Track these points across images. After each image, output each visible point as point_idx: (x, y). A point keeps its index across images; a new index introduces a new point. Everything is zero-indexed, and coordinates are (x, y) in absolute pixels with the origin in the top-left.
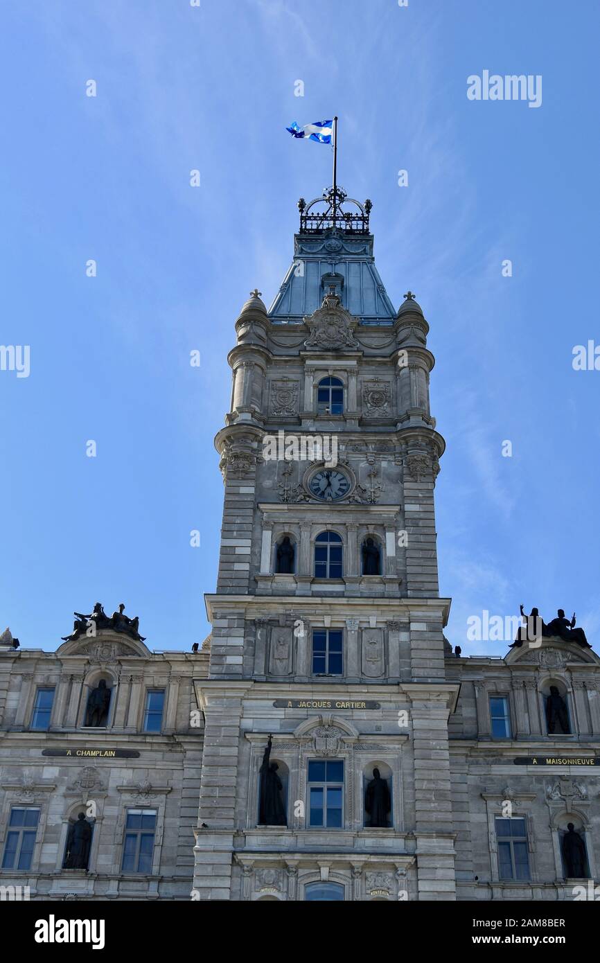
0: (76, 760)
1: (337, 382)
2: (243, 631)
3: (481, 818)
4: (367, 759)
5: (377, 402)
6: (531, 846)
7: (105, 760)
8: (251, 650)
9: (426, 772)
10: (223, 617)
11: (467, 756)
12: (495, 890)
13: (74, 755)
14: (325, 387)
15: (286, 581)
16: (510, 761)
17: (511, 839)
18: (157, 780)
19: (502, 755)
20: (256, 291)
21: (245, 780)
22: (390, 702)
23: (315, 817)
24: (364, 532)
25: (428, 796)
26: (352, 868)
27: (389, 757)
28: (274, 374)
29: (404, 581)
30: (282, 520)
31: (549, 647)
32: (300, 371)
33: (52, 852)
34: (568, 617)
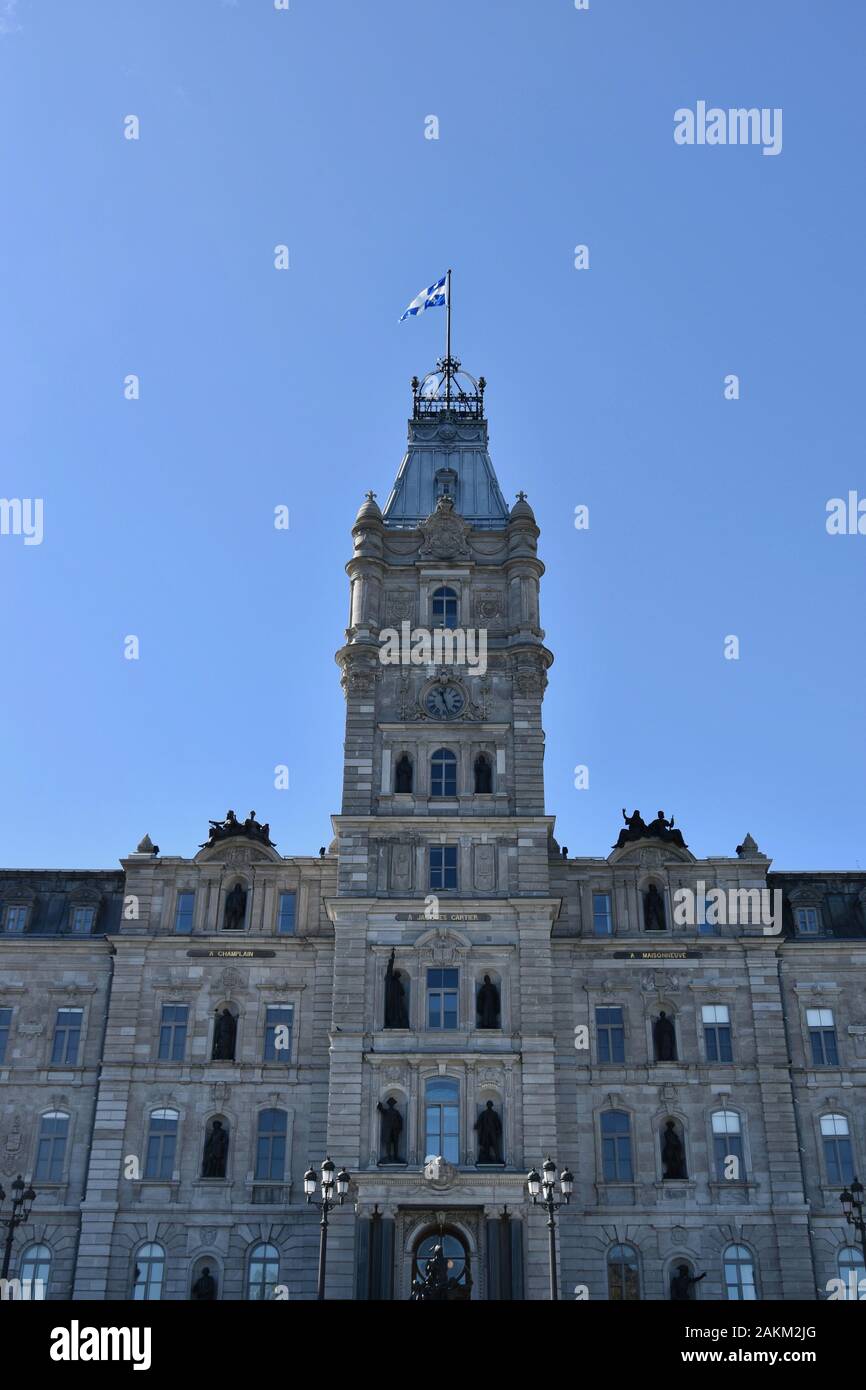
0: (218, 960)
1: (450, 592)
2: (366, 849)
3: (584, 1007)
4: (478, 967)
5: (489, 613)
6: (627, 1033)
7: (246, 960)
8: (375, 867)
9: (531, 978)
10: (348, 836)
11: (571, 951)
12: (594, 1072)
13: (216, 955)
14: (440, 598)
15: (405, 800)
16: (610, 955)
17: (609, 1027)
18: (292, 977)
19: (602, 950)
20: (371, 493)
21: (372, 987)
22: (500, 914)
23: (434, 1020)
24: (477, 750)
25: (533, 1000)
26: (466, 1065)
27: (498, 965)
28: (390, 584)
29: (513, 798)
30: (400, 739)
31: (649, 847)
32: (414, 580)
33: (201, 1045)
34: (667, 818)
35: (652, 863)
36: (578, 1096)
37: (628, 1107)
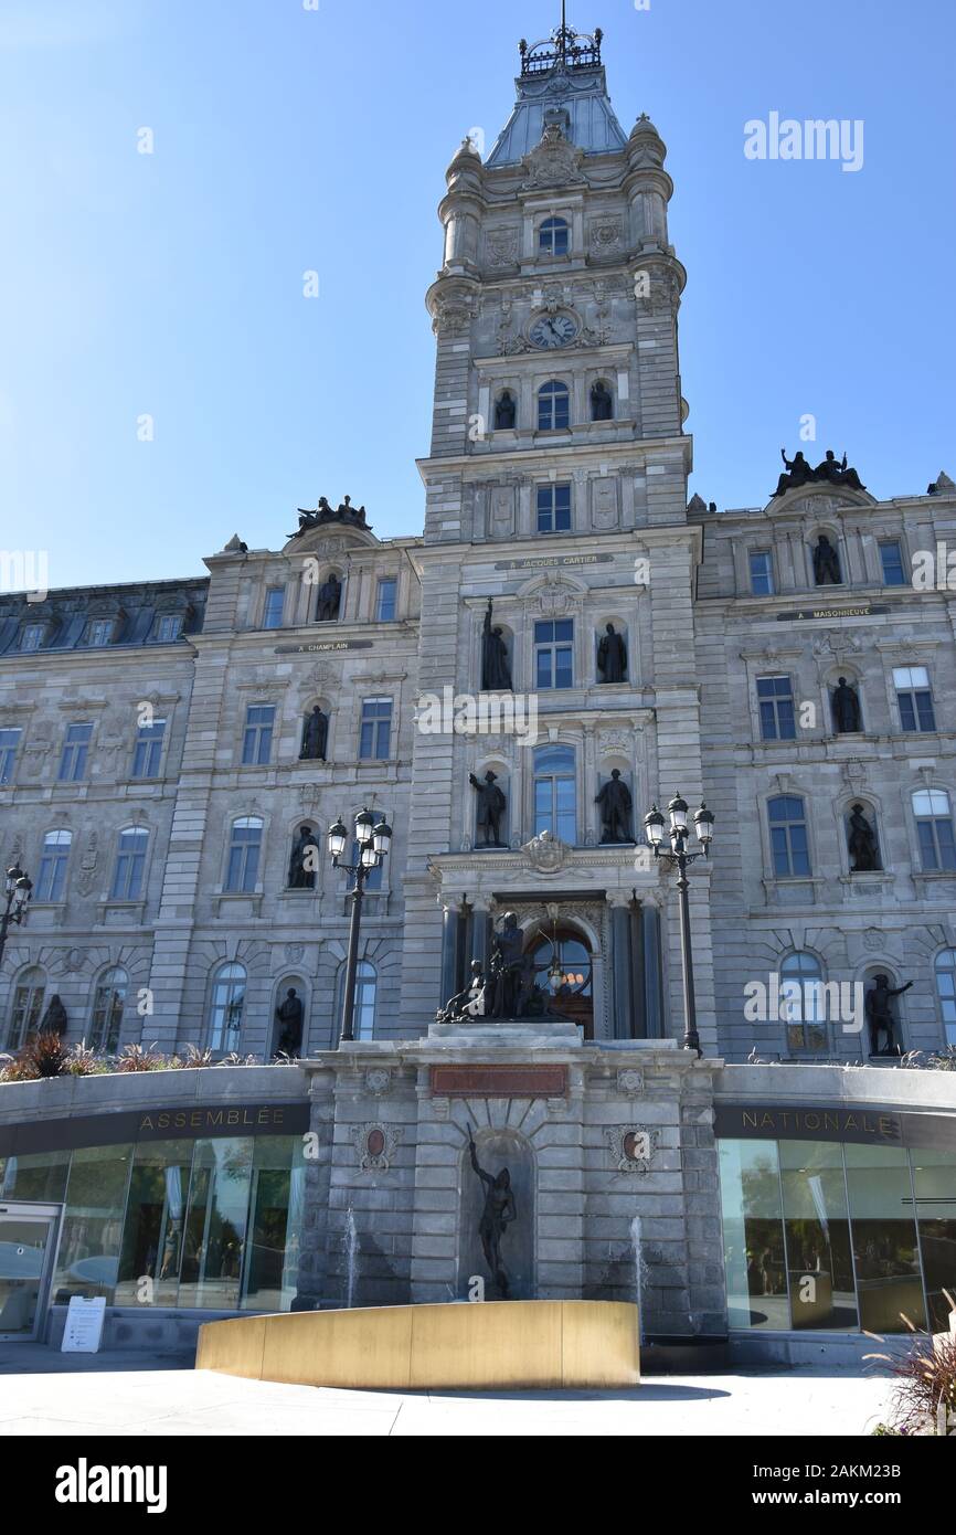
0: (308, 655)
1: (560, 222)
2: (459, 494)
3: (742, 679)
4: (600, 614)
5: (607, 239)
6: (796, 705)
7: (338, 653)
8: (469, 514)
9: (665, 622)
10: (436, 484)
11: (723, 616)
12: (756, 751)
13: (306, 650)
14: (547, 229)
15: (506, 437)
16: (772, 617)
17: (774, 699)
18: (391, 667)
19: (763, 612)
21: (465, 647)
22: (625, 552)
23: (543, 679)
24: (593, 378)
25: (668, 647)
26: (583, 727)
27: (625, 610)
28: (490, 223)
29: (639, 424)
30: (500, 375)
31: (817, 494)
32: (518, 216)
33: (289, 746)
34: (838, 459)
35: (821, 512)
36: (737, 780)
37: (800, 789)
